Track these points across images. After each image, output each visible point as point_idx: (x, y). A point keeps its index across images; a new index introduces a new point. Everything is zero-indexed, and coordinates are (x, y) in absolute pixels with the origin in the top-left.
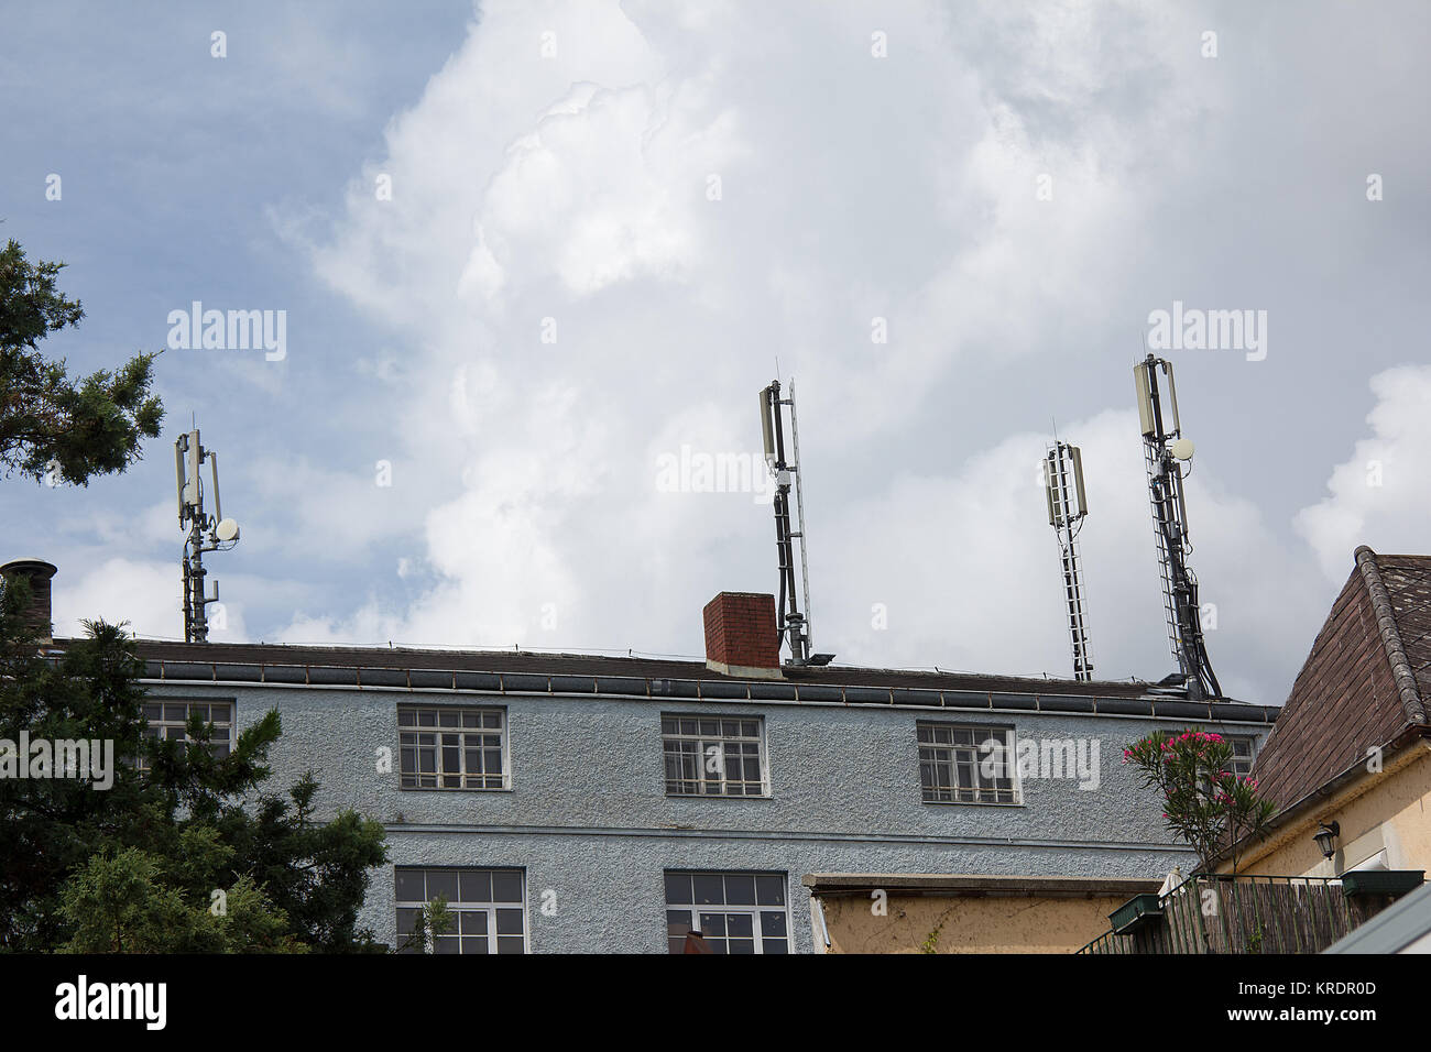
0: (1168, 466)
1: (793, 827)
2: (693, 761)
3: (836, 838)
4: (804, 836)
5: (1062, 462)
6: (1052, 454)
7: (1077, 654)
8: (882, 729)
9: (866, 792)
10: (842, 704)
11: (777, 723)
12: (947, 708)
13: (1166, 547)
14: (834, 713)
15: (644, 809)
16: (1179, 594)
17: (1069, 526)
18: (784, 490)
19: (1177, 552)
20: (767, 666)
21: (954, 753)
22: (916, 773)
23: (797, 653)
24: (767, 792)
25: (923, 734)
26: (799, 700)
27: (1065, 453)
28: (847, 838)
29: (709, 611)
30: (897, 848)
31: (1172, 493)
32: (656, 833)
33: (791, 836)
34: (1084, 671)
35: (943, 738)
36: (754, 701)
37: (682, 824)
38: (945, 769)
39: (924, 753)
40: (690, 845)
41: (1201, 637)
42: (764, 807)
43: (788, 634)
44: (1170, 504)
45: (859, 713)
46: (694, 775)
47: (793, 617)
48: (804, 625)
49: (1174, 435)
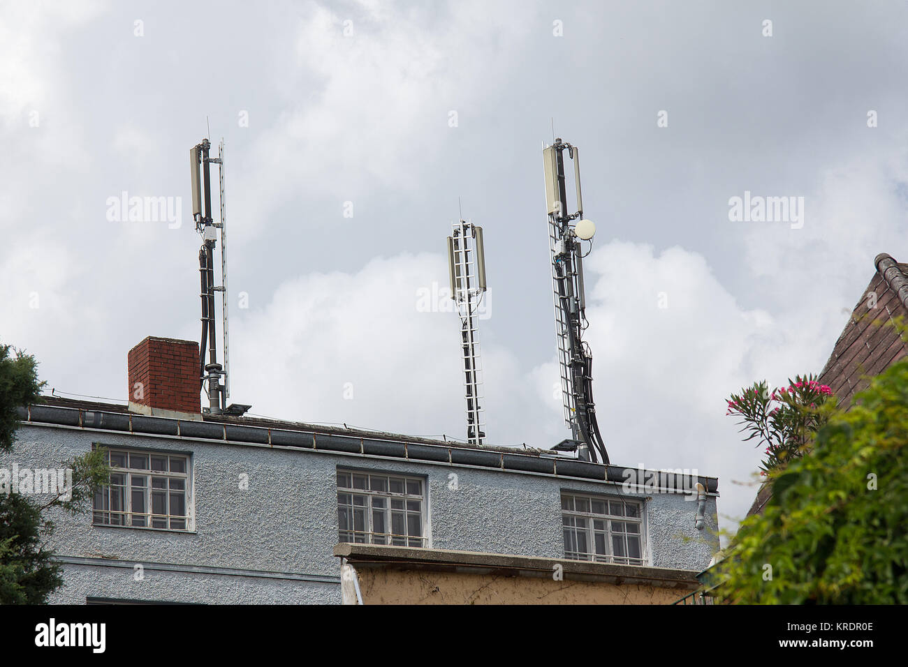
0: (571, 245)
1: (214, 562)
2: (120, 492)
3: (255, 574)
4: (225, 572)
5: (465, 239)
6: (457, 233)
7: (471, 422)
8: (304, 472)
9: (286, 531)
10: (267, 446)
11: (204, 460)
12: (366, 456)
13: (564, 321)
14: (259, 454)
15: (71, 537)
16: (574, 365)
17: (469, 301)
18: (210, 245)
19: (575, 325)
20: (188, 411)
21: (370, 500)
22: (334, 516)
23: (215, 403)
24: (191, 527)
25: (342, 480)
26: (227, 439)
27: (469, 231)
28: (266, 575)
29: (134, 355)
30: (312, 588)
31: (573, 271)
32: (81, 562)
33: (212, 571)
34: (477, 438)
35: (360, 483)
36: (183, 438)
37: (107, 554)
38: (360, 515)
39: (342, 498)
40: (114, 574)
41: (592, 407)
42: (189, 542)
43: (206, 383)
44: (570, 280)
45: (283, 455)
46: (120, 507)
47: (212, 368)
48: (223, 376)
49: (577, 216)
